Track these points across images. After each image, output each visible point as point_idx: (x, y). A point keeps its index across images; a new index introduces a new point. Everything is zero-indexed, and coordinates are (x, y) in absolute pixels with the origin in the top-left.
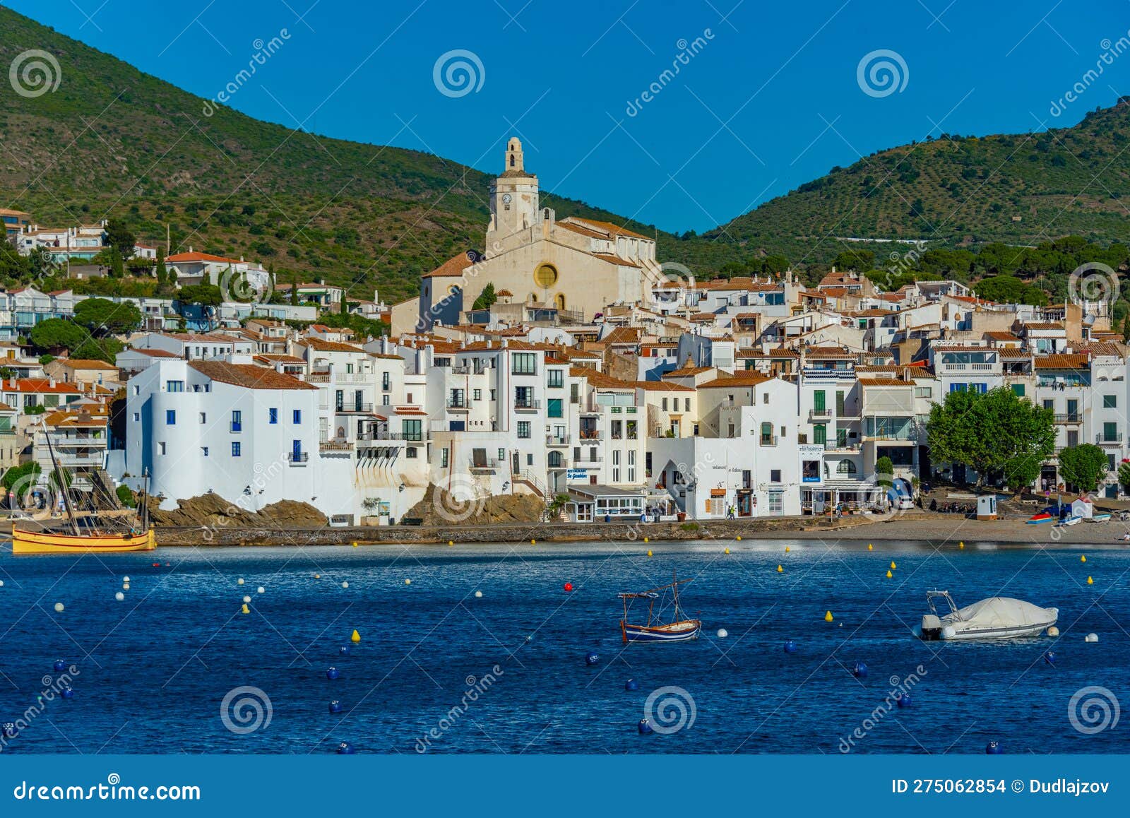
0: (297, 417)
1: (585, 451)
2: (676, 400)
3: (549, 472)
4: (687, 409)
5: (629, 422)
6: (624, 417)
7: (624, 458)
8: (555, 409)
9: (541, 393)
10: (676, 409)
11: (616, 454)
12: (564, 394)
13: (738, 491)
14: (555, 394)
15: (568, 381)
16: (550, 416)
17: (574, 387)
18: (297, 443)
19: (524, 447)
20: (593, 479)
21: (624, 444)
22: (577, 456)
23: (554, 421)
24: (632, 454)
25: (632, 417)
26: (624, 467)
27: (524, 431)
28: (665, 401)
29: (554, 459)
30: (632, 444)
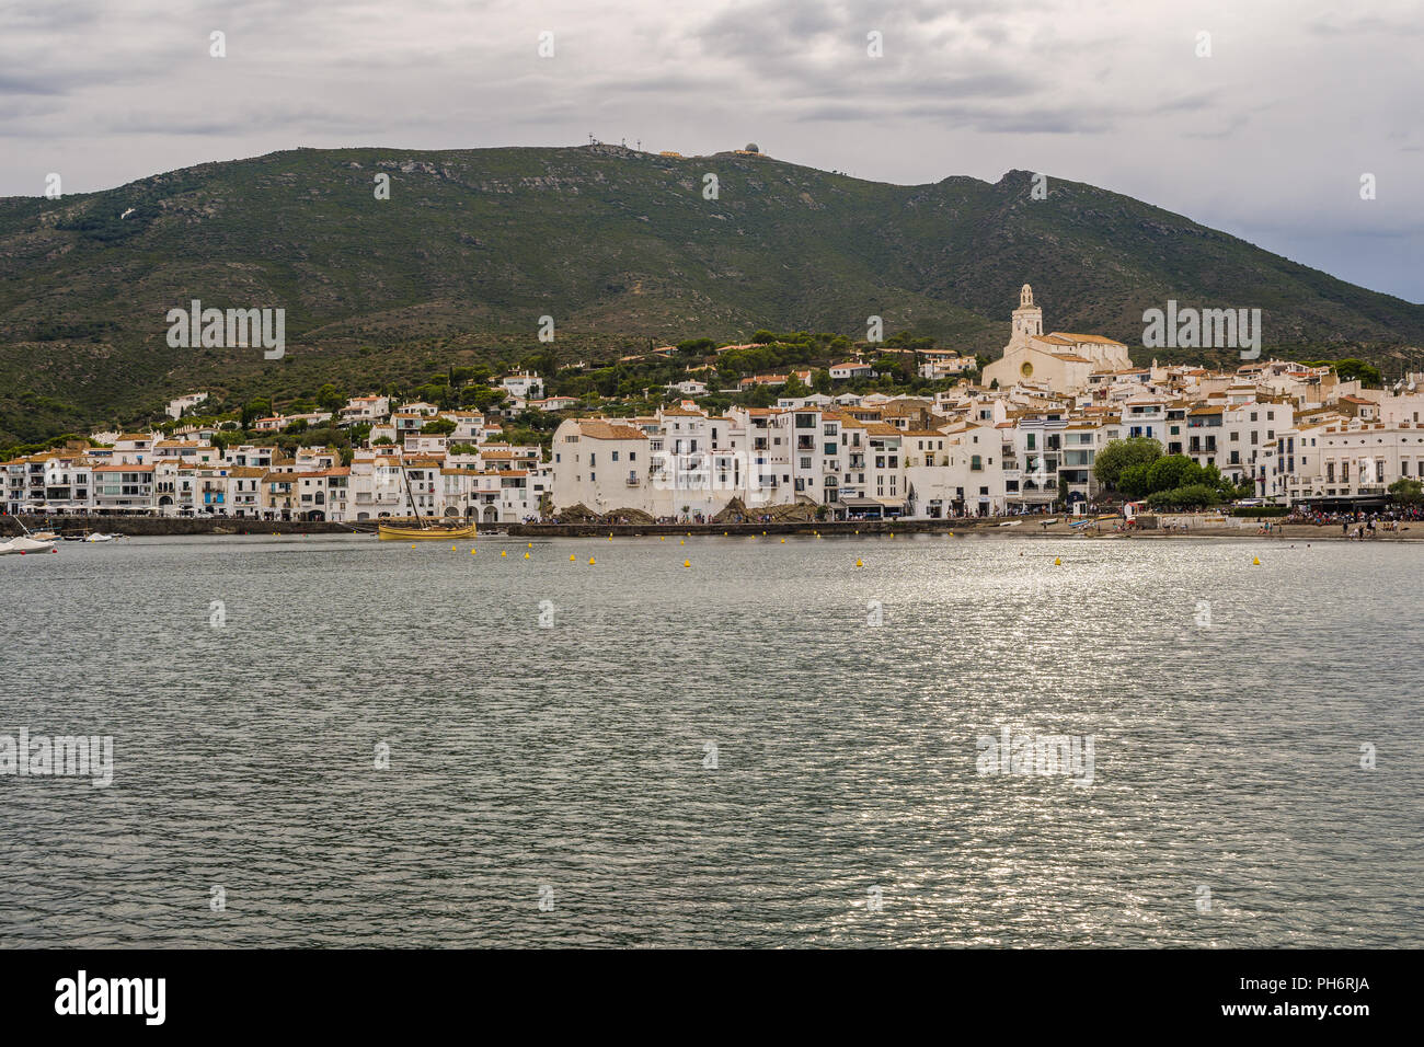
0: (632, 456)
1: (855, 477)
2: (930, 443)
3: (825, 491)
4: (940, 448)
5: (890, 457)
6: (887, 454)
7: (887, 480)
8: (830, 449)
9: (820, 439)
10: (930, 447)
11: (880, 479)
12: (838, 440)
13: (952, 501)
14: (830, 439)
15: (840, 431)
16: (827, 453)
17: (845, 435)
18: (633, 473)
19: (805, 474)
20: (862, 495)
21: (887, 472)
22: (848, 478)
23: (829, 458)
24: (893, 479)
25: (893, 454)
26: (887, 486)
27: (806, 464)
28: (921, 443)
29: (830, 482)
30: (893, 471)
